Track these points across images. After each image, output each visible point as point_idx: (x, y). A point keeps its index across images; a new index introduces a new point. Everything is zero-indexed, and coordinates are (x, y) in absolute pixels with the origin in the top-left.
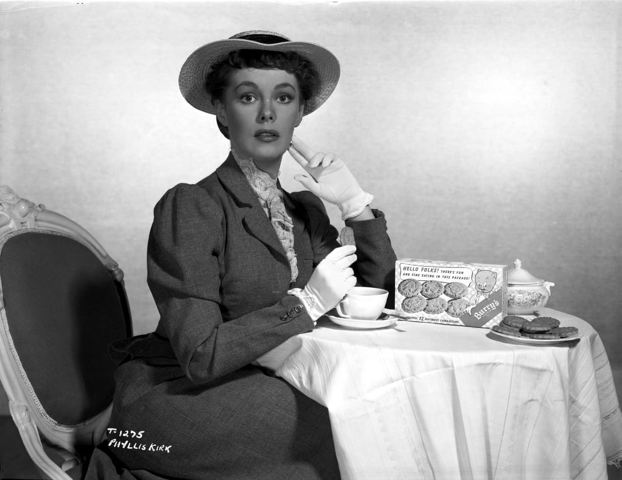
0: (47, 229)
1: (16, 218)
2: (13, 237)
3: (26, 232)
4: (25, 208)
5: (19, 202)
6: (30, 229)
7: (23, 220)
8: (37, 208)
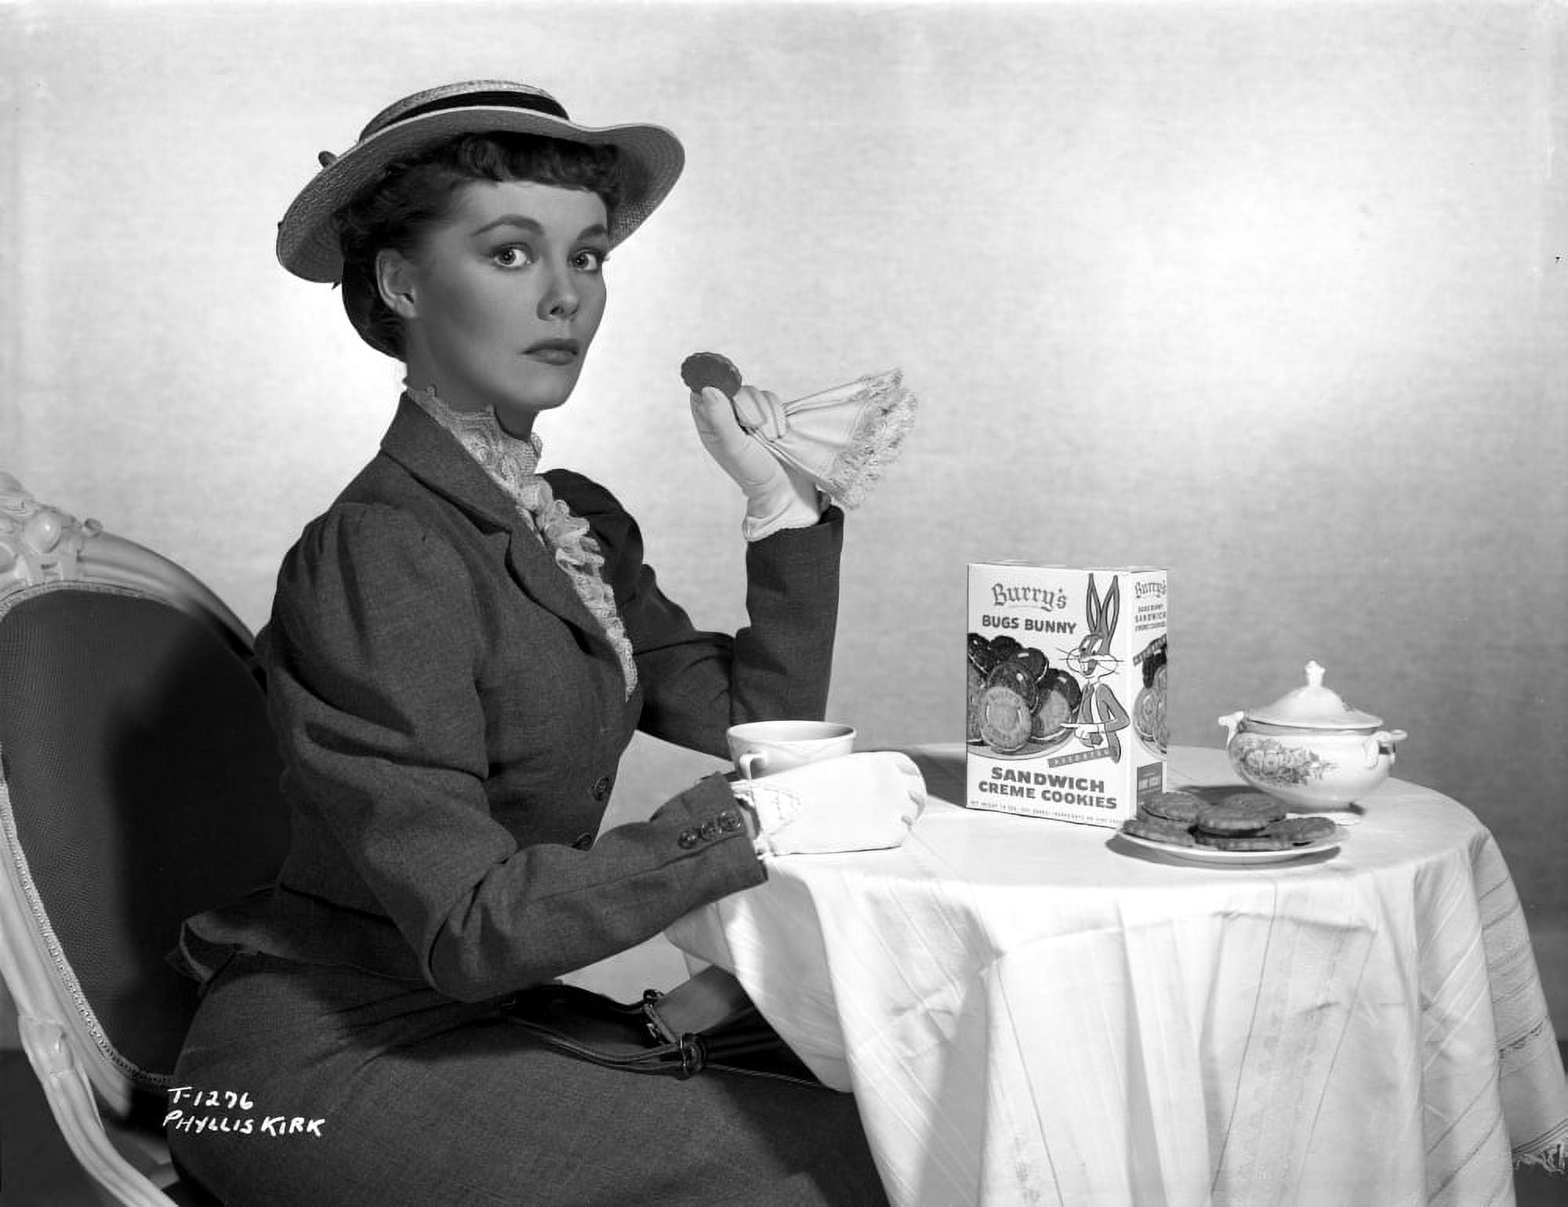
0: (106, 581)
1: (31, 556)
2: (24, 603)
3: (55, 589)
4: (51, 529)
5: (37, 512)
6: (65, 581)
7: (47, 559)
8: (81, 527)
